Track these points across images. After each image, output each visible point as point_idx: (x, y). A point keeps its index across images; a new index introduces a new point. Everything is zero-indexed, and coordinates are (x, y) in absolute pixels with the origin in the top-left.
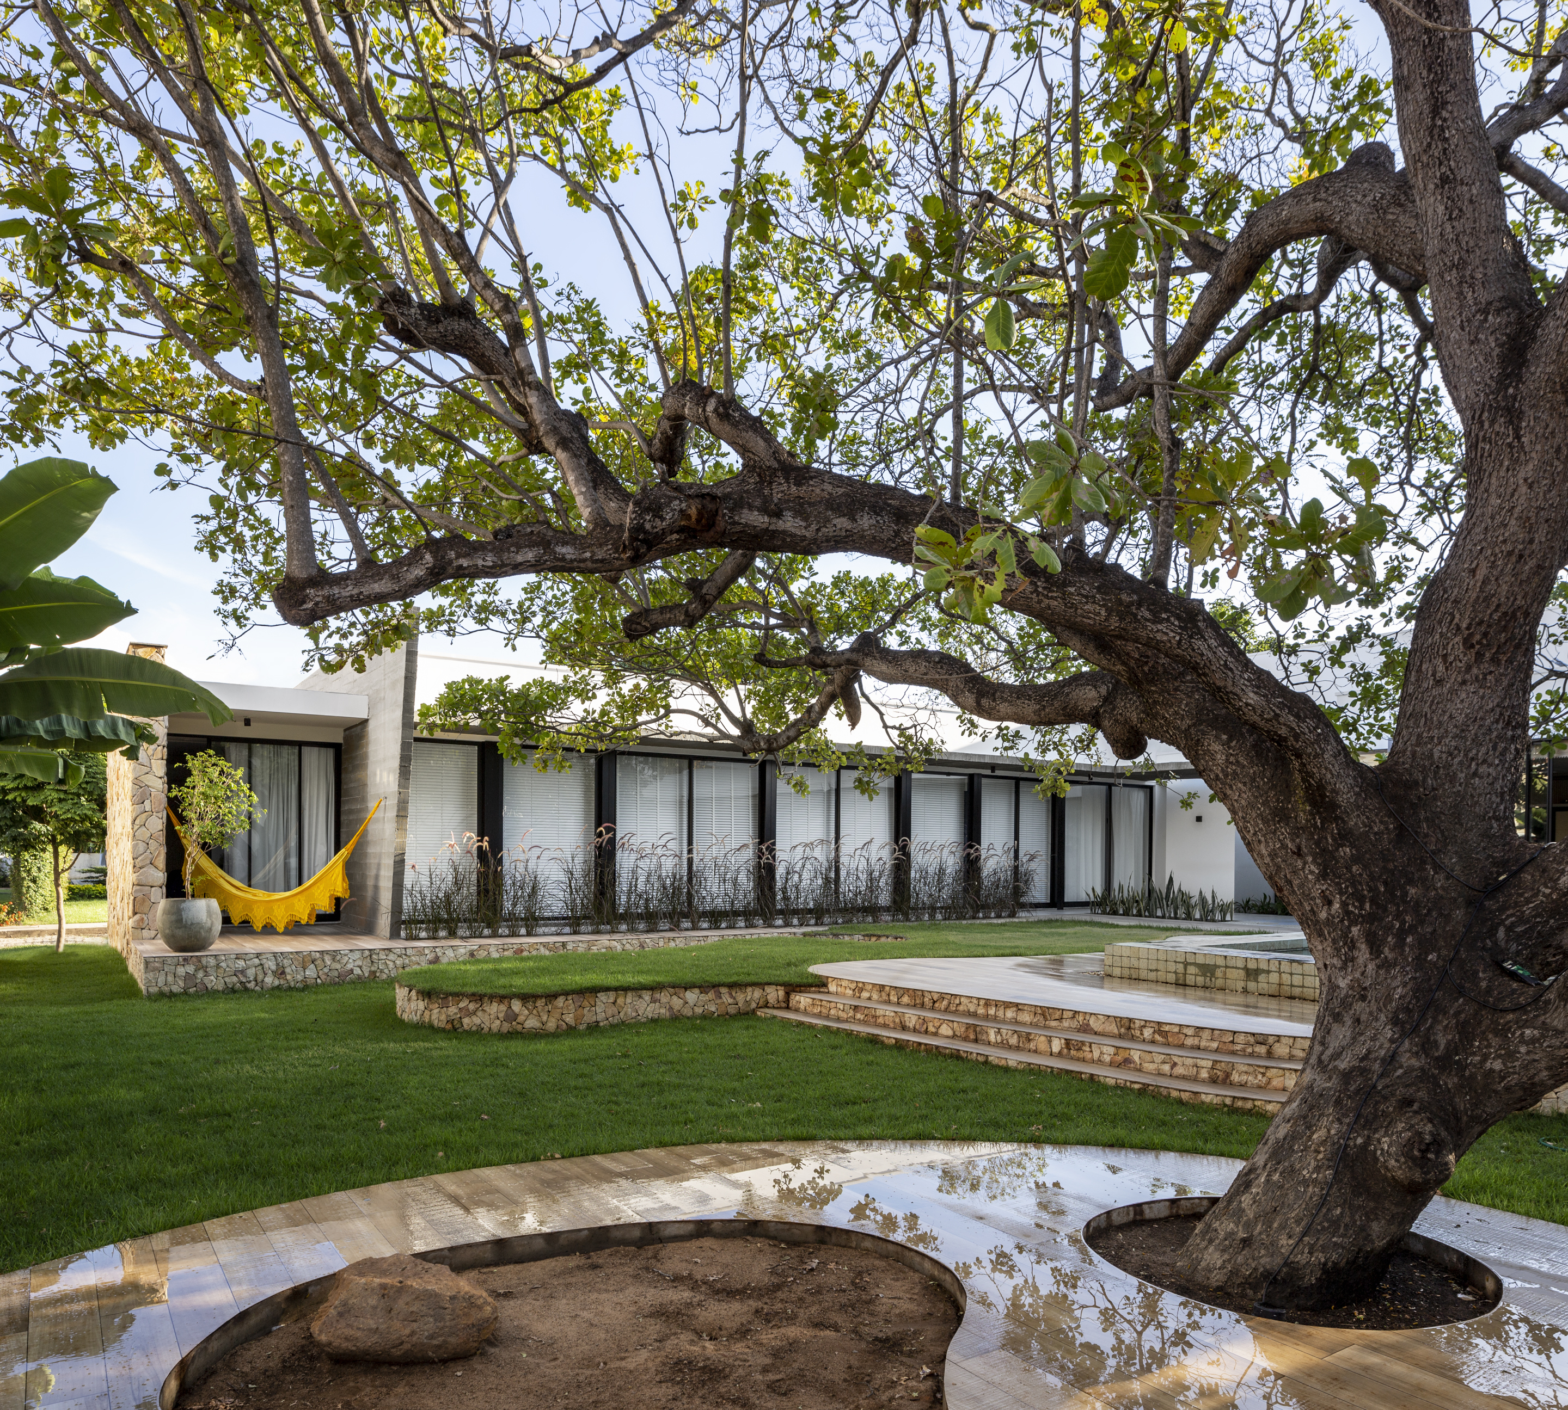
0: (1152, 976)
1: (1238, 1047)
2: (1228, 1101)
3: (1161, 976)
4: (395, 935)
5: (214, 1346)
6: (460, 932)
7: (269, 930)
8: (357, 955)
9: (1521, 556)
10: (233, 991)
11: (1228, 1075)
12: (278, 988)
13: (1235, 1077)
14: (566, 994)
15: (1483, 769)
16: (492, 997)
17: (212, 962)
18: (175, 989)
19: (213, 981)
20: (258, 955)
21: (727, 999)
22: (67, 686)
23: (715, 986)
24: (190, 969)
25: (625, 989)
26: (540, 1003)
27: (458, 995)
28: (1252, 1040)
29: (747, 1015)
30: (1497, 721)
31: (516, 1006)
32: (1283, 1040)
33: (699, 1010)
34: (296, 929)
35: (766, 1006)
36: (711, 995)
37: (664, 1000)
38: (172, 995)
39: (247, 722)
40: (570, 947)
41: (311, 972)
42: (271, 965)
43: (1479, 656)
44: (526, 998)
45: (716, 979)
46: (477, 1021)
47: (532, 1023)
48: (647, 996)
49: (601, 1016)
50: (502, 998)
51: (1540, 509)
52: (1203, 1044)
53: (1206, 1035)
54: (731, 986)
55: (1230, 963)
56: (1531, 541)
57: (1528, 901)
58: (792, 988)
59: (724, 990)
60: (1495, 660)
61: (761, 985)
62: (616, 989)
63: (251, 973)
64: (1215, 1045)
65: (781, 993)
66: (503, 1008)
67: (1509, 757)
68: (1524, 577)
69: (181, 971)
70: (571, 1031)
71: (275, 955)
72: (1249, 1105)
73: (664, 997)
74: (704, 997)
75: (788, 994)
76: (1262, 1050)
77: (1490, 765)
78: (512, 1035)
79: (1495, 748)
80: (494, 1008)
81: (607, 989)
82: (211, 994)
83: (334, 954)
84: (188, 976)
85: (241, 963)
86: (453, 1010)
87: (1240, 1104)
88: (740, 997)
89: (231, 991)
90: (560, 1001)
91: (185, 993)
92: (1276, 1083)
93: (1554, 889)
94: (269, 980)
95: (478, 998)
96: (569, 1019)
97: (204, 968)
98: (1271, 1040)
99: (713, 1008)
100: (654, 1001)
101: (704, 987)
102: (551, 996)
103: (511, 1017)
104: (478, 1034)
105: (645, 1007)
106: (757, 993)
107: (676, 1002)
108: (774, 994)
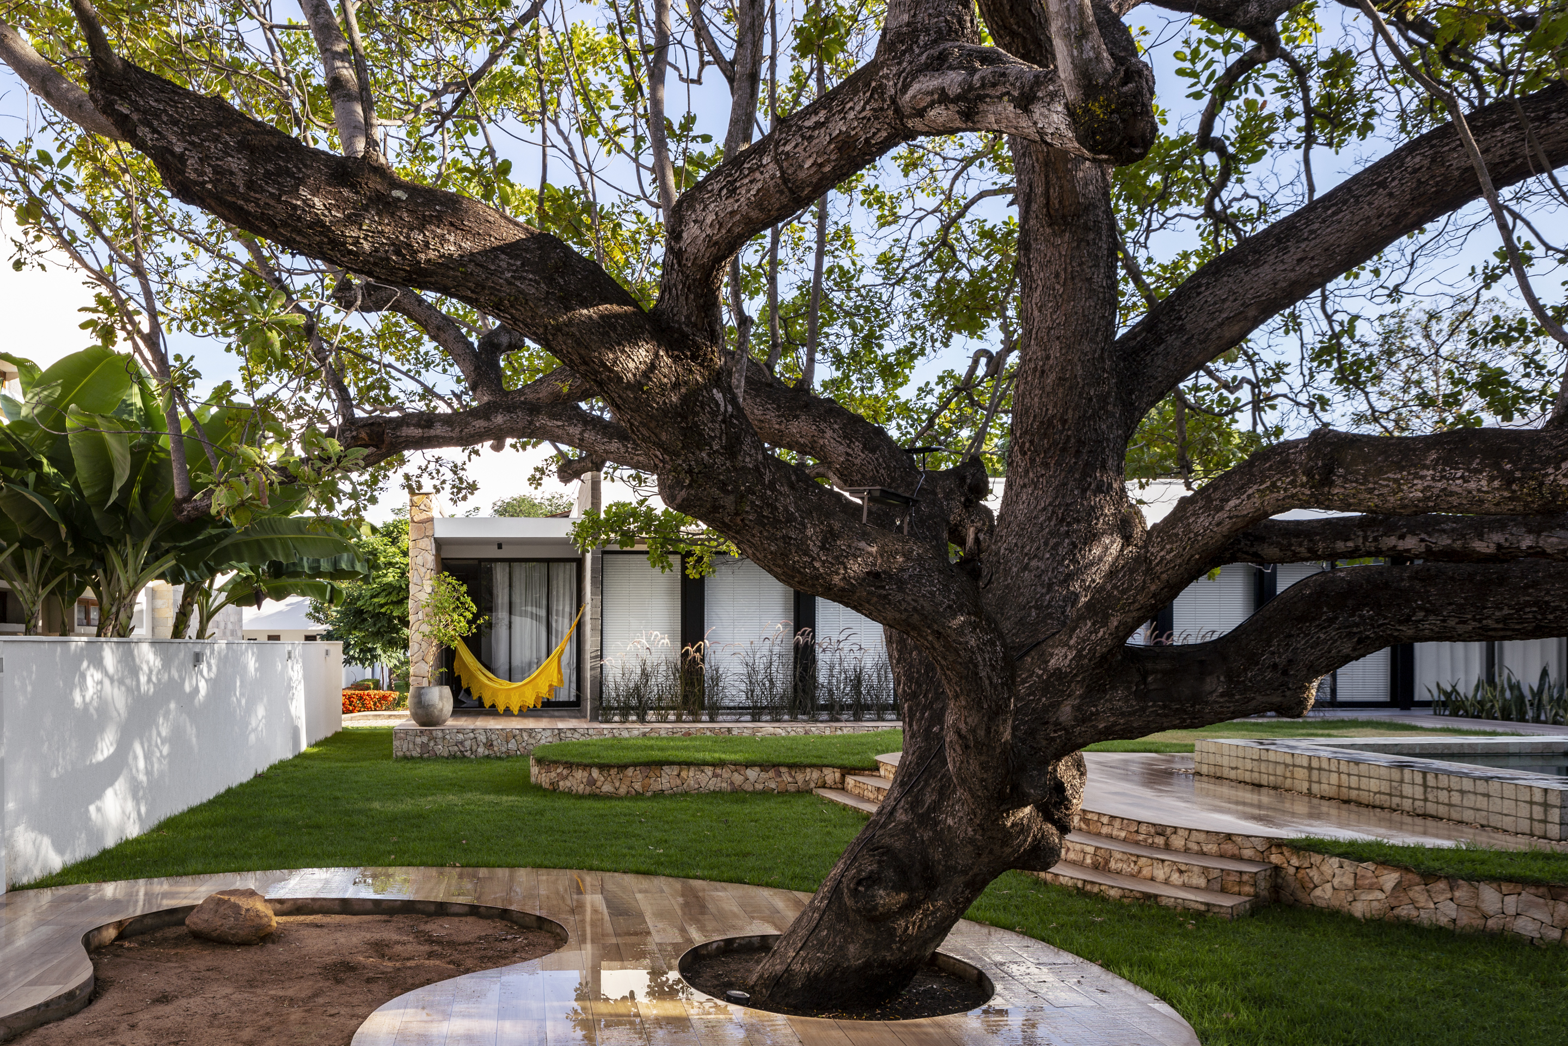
0: (1233, 775)
1: (1141, 837)
2: (1080, 884)
3: (1241, 775)
4: (594, 718)
5: (148, 921)
6: (648, 718)
7: (508, 713)
8: (548, 733)
9: (1043, 372)
10: (455, 757)
11: (1107, 862)
12: (488, 757)
13: (1113, 865)
14: (635, 765)
15: (1034, 563)
16: (579, 765)
17: (440, 734)
18: (415, 754)
19: (440, 749)
20: (473, 731)
21: (786, 777)
22: (271, 541)
23: (776, 766)
24: (425, 739)
25: (688, 764)
26: (613, 772)
27: (556, 763)
28: (1152, 830)
29: (804, 792)
30: (1050, 519)
31: (595, 773)
32: (1180, 832)
33: (759, 787)
34: (526, 712)
35: (824, 786)
36: (771, 773)
37: (725, 775)
38: (412, 758)
39: (500, 546)
40: (735, 732)
41: (512, 745)
42: (482, 738)
43: (1032, 461)
44: (602, 767)
45: (775, 760)
46: (568, 784)
47: (607, 788)
48: (709, 771)
49: (666, 786)
50: (586, 767)
51: (1050, 329)
52: (1115, 833)
53: (1117, 823)
54: (791, 766)
55: (1298, 761)
56: (1048, 357)
57: (1024, 681)
58: (848, 770)
59: (783, 770)
60: (1046, 465)
61: (820, 767)
62: (679, 764)
63: (468, 744)
64: (1123, 834)
65: (838, 775)
66: (586, 774)
67: (1062, 551)
68: (1048, 389)
69: (418, 740)
70: (639, 796)
71: (485, 730)
72: (1096, 889)
73: (726, 773)
74: (764, 775)
75: (843, 776)
76: (1160, 841)
77: (1041, 559)
78: (595, 796)
79: (1046, 544)
80: (580, 774)
81: (671, 763)
82: (437, 758)
83: (531, 732)
84: (423, 745)
85: (461, 736)
86: (553, 775)
87: (1088, 887)
88: (800, 777)
89: (453, 757)
90: (630, 771)
91: (421, 758)
92: (1146, 872)
93: (1045, 670)
94: (481, 750)
95: (569, 765)
96: (638, 786)
97: (435, 739)
98: (1169, 831)
99: (773, 786)
100: (715, 775)
101: (764, 766)
102: (622, 767)
103: (592, 782)
104: (569, 794)
105: (705, 779)
106: (816, 774)
107: (738, 778)
108: (831, 776)
